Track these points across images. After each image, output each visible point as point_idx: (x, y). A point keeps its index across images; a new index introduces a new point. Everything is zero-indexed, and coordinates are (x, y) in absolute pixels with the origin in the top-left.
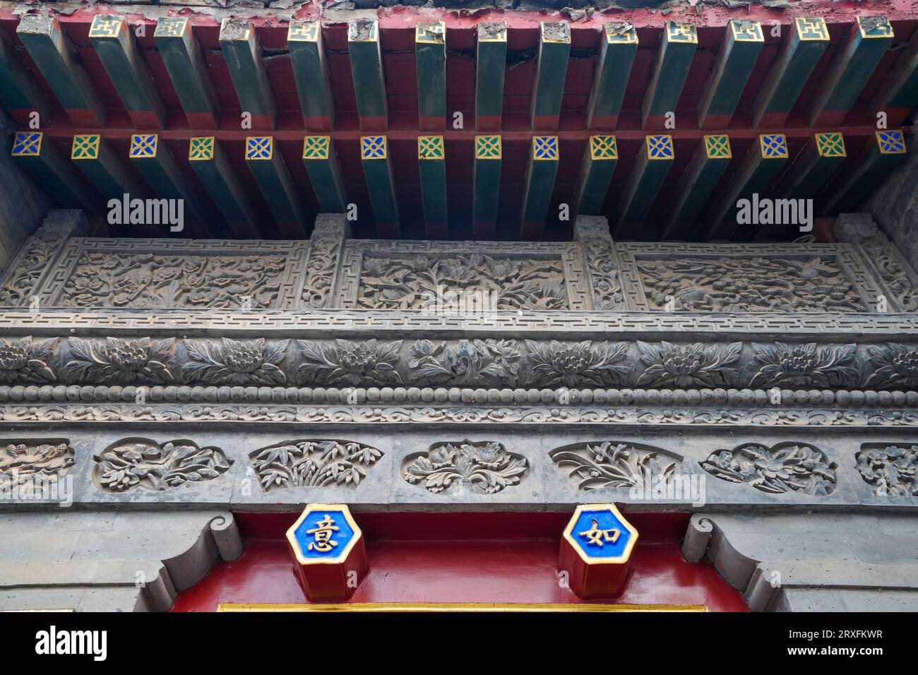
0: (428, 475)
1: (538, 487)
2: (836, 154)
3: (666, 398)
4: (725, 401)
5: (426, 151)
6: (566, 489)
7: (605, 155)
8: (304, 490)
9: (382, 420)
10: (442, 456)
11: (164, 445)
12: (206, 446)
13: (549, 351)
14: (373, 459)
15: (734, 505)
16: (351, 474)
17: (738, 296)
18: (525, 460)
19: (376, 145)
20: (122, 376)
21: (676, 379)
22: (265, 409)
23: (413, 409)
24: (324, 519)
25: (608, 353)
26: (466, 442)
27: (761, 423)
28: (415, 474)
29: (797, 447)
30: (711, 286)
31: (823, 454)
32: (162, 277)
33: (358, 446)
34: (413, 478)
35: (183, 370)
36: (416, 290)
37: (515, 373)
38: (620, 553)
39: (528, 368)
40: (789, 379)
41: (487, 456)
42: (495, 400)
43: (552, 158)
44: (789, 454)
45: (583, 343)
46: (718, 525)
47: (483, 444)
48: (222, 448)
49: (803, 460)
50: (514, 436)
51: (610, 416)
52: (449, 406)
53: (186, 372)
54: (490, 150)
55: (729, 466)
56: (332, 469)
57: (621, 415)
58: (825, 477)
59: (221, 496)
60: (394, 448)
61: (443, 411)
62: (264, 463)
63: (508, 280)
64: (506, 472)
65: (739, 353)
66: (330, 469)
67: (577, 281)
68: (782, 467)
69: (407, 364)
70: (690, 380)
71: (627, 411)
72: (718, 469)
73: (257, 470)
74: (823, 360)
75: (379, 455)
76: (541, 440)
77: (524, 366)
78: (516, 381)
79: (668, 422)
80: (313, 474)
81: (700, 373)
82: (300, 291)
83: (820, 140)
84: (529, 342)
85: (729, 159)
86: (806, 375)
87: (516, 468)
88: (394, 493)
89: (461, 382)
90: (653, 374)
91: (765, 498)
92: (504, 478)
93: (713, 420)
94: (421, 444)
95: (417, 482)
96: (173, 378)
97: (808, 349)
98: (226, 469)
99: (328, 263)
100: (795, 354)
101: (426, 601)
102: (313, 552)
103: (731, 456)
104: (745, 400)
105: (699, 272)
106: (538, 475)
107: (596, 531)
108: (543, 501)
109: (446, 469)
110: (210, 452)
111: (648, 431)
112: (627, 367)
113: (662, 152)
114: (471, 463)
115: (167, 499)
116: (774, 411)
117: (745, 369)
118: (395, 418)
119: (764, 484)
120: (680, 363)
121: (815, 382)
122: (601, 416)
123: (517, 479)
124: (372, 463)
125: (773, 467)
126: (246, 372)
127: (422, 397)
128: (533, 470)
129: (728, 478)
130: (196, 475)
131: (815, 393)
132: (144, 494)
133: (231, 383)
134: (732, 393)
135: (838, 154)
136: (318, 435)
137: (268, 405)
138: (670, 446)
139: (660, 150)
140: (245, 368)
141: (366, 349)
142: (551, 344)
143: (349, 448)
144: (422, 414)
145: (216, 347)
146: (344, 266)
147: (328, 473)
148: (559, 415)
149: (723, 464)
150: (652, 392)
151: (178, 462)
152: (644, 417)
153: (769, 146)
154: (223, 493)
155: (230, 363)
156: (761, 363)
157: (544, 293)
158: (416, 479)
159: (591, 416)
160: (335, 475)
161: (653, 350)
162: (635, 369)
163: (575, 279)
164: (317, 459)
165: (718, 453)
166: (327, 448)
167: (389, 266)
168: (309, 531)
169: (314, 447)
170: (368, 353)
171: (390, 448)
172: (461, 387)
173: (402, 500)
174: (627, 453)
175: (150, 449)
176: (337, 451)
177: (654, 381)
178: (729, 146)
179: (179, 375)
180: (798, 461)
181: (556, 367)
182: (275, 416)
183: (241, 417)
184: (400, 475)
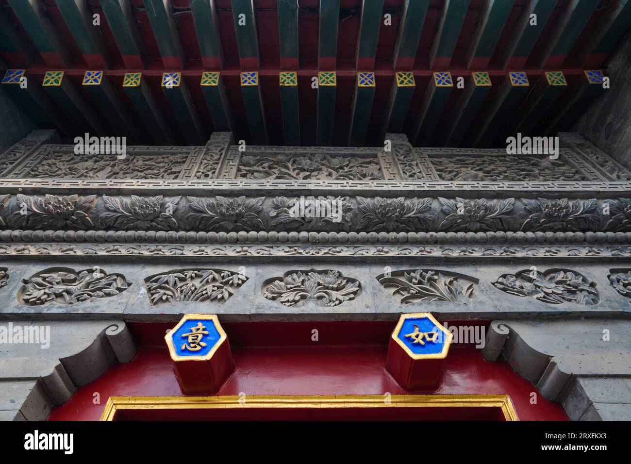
0: (283, 293)
1: (370, 302)
2: (560, 84)
3: (461, 238)
4: (505, 239)
5: (285, 80)
6: (391, 303)
7: (406, 84)
8: (184, 304)
9: (248, 254)
10: (294, 280)
11: (80, 272)
12: (112, 273)
13: (374, 204)
14: (240, 282)
15: (524, 313)
16: (222, 293)
17: (502, 176)
18: (358, 282)
19: (251, 77)
20: (55, 223)
21: (468, 225)
22: (160, 247)
23: (272, 247)
24: (197, 325)
25: (418, 205)
26: (312, 271)
27: (534, 255)
28: (272, 293)
29: (562, 272)
30: (482, 171)
31: (583, 276)
32: (101, 166)
33: (229, 273)
34: (270, 295)
35: (100, 218)
36: (277, 173)
37: (349, 220)
38: (439, 350)
39: (358, 217)
40: (550, 224)
41: (328, 279)
42: (334, 240)
43: (371, 85)
44: (557, 277)
45: (399, 199)
46: (513, 329)
47: (326, 272)
48: (124, 275)
49: (570, 280)
50: (349, 266)
51: (421, 251)
52: (300, 245)
53: (102, 219)
54: (328, 81)
55: (515, 285)
56: (208, 289)
57: (429, 251)
58: (590, 293)
59: (117, 308)
60: (257, 275)
61: (295, 248)
62: (155, 285)
63: (342, 168)
64: (344, 292)
65: (513, 205)
66: (206, 289)
67: (389, 168)
68: (555, 285)
69: (268, 214)
70: (478, 225)
71: (433, 248)
72: (507, 287)
73: (149, 290)
74: (574, 209)
75: (245, 279)
76: (370, 268)
77: (356, 215)
78: (350, 226)
79: (464, 255)
80: (192, 293)
81: (485, 220)
82: (195, 172)
83: (549, 76)
84: (359, 198)
85: (490, 86)
86: (562, 221)
87: (351, 288)
88: (255, 306)
89: (309, 228)
90: (451, 220)
91: (547, 307)
92: (342, 295)
93: (498, 253)
94: (278, 271)
95: (274, 299)
96: (93, 225)
97: (563, 202)
98: (125, 289)
99: (216, 157)
100: (554, 206)
101: (280, 393)
102: (185, 351)
103: (515, 278)
104: (520, 239)
105: (472, 164)
106: (369, 293)
107: (418, 333)
108: (373, 311)
109: (297, 289)
110: (116, 277)
111: (449, 262)
112: (432, 216)
113: (445, 82)
114: (316, 285)
115: (73, 311)
116: (542, 247)
117: (518, 217)
118: (258, 253)
119: (544, 297)
120: (471, 212)
121: (569, 226)
122: (414, 251)
123: (352, 296)
124: (239, 285)
125: (549, 286)
126: (147, 220)
127: (279, 238)
128: (365, 289)
129: (516, 293)
130: (101, 293)
131: (570, 234)
132: (56, 307)
133: (136, 228)
134: (510, 234)
135: (561, 84)
136: (200, 265)
137: (163, 244)
138: (468, 272)
139: (444, 81)
140: (147, 216)
141: (238, 202)
142: (375, 200)
143: (222, 275)
144: (279, 250)
145: (126, 201)
146: (228, 159)
147: (204, 292)
148: (382, 251)
149: (510, 284)
150: (451, 234)
151: (88, 284)
152: (446, 252)
153: (516, 79)
154: (119, 306)
155: (136, 213)
156: (529, 212)
157: (367, 174)
158: (273, 296)
159: (407, 252)
160: (209, 293)
161: (451, 203)
162: (438, 218)
163: (389, 166)
164: (197, 283)
165: (504, 276)
166: (205, 275)
167: (259, 161)
168: (184, 335)
169: (196, 274)
170: (239, 205)
171: (254, 275)
172: (308, 231)
173: (261, 311)
174: (436, 277)
175: (69, 275)
176: (212, 276)
177: (451, 226)
178: (489, 78)
179: (98, 222)
180: (566, 281)
181: (380, 215)
182: (167, 251)
183: (141, 252)
184: (260, 293)
